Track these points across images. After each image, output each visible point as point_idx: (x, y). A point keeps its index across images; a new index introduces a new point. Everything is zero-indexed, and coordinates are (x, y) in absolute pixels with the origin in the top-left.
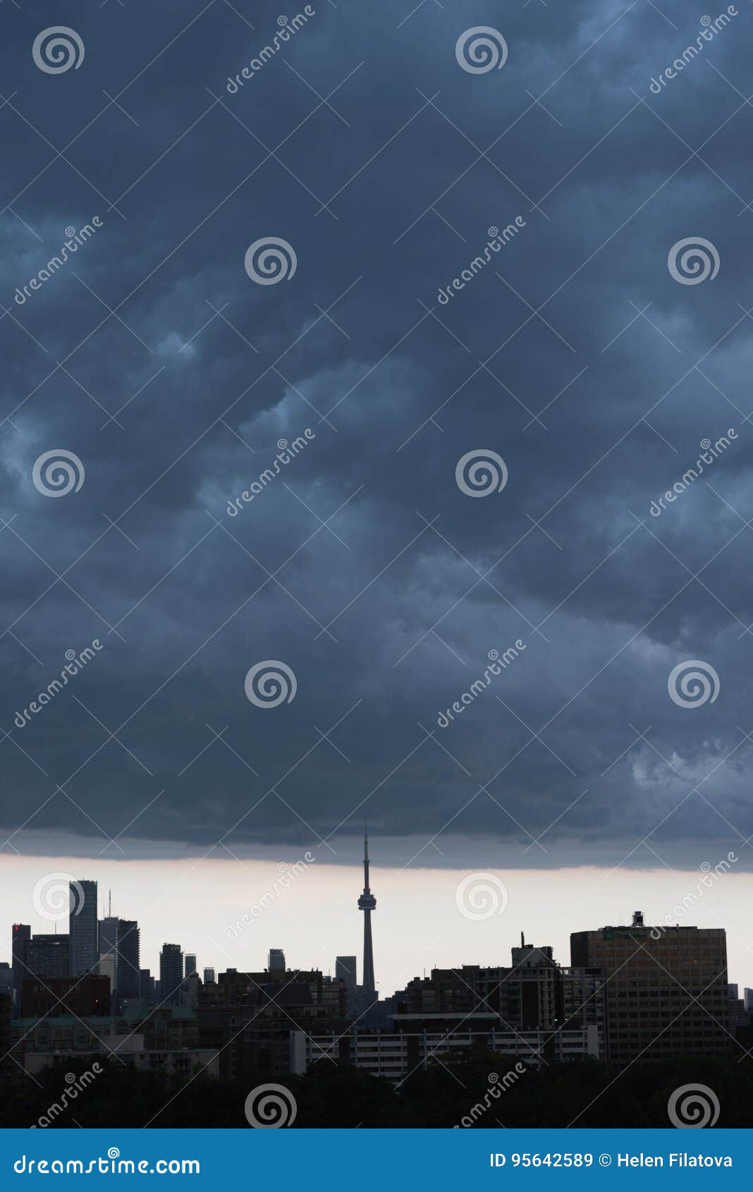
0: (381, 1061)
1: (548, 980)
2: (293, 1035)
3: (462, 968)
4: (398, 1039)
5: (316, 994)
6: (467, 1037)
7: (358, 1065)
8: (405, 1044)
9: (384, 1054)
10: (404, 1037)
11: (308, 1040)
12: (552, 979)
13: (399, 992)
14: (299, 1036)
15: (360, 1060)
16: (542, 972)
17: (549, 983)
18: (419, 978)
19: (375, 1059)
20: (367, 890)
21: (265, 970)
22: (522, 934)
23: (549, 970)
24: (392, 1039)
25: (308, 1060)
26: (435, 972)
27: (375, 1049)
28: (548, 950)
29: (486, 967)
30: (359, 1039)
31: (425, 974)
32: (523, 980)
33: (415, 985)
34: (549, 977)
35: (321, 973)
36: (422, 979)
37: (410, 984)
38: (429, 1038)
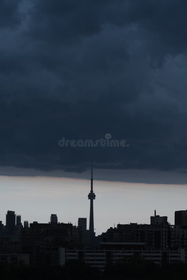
0: (96, 261)
1: (165, 230)
2: (60, 249)
3: (130, 224)
4: (103, 252)
5: (70, 233)
6: (131, 252)
7: (86, 262)
8: (106, 254)
9: (97, 258)
10: (105, 252)
11: (66, 251)
12: (167, 230)
13: (104, 233)
14: (62, 250)
15: (87, 260)
16: (163, 227)
17: (166, 231)
18: (112, 228)
19: (93, 260)
20: (92, 191)
21: (49, 222)
22: (155, 211)
23: (165, 226)
24: (100, 252)
25: (66, 260)
26: (119, 225)
27: (93, 256)
28: (166, 218)
29: (140, 224)
30: (87, 252)
31: (114, 226)
32: (155, 230)
33: (111, 230)
34: (166, 229)
35: (72, 224)
36: (113, 228)
37: (108, 230)
38: (116, 252)
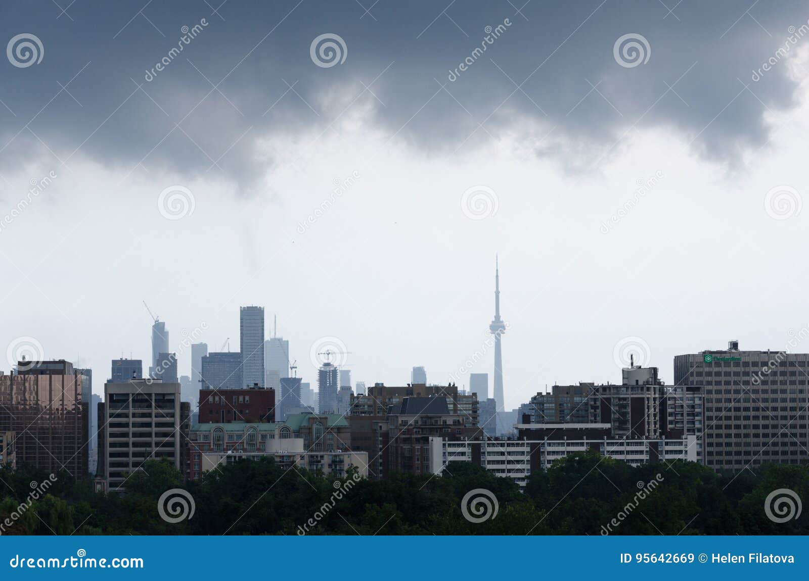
0: (508, 463)
1: (653, 396)
2: (432, 440)
3: (579, 385)
4: (523, 445)
5: (452, 406)
6: (582, 444)
7: (489, 467)
8: (528, 449)
9: (511, 458)
10: (527, 444)
11: (444, 445)
12: (657, 396)
13: (524, 404)
14: (437, 443)
15: (489, 462)
16: (648, 389)
17: (655, 399)
18: (541, 393)
19: (503, 462)
20: (497, 317)
21: (409, 385)
23: (654, 388)
24: (518, 445)
25: (444, 462)
26: (556, 388)
27: (502, 454)
28: (655, 371)
29: (600, 385)
30: (489, 445)
32: (632, 396)
33: (539, 400)
34: (655, 394)
35: (457, 387)
36: (544, 394)
37: (534, 399)
38: (549, 445)
